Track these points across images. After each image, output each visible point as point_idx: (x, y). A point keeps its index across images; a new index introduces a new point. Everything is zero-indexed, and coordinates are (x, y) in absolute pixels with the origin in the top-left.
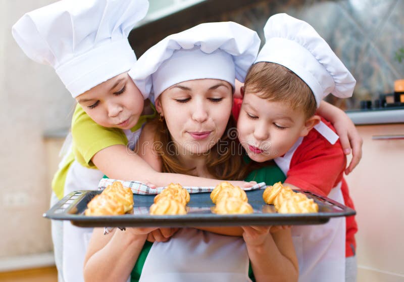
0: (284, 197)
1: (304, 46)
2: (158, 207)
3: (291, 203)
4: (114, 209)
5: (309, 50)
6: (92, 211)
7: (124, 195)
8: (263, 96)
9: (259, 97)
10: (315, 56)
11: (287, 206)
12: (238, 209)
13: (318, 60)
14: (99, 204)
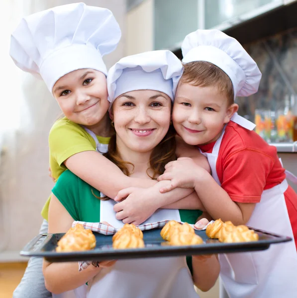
0: (227, 230)
1: (219, 48)
2: (120, 243)
3: (235, 234)
4: (82, 245)
5: (224, 50)
6: (62, 248)
7: (88, 234)
8: (196, 84)
9: (193, 85)
10: (229, 54)
11: (232, 236)
12: (190, 241)
13: (232, 57)
14: (68, 242)
